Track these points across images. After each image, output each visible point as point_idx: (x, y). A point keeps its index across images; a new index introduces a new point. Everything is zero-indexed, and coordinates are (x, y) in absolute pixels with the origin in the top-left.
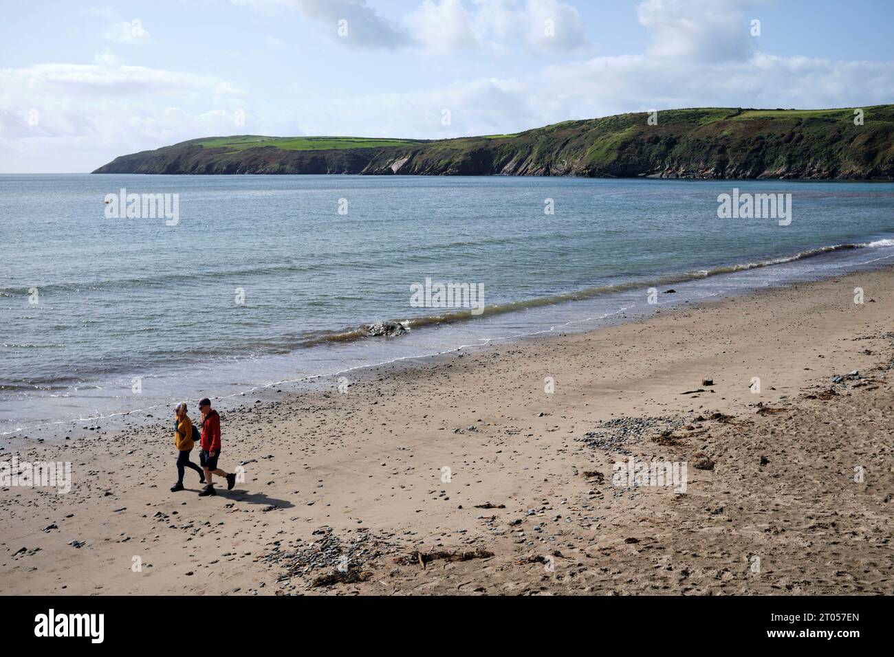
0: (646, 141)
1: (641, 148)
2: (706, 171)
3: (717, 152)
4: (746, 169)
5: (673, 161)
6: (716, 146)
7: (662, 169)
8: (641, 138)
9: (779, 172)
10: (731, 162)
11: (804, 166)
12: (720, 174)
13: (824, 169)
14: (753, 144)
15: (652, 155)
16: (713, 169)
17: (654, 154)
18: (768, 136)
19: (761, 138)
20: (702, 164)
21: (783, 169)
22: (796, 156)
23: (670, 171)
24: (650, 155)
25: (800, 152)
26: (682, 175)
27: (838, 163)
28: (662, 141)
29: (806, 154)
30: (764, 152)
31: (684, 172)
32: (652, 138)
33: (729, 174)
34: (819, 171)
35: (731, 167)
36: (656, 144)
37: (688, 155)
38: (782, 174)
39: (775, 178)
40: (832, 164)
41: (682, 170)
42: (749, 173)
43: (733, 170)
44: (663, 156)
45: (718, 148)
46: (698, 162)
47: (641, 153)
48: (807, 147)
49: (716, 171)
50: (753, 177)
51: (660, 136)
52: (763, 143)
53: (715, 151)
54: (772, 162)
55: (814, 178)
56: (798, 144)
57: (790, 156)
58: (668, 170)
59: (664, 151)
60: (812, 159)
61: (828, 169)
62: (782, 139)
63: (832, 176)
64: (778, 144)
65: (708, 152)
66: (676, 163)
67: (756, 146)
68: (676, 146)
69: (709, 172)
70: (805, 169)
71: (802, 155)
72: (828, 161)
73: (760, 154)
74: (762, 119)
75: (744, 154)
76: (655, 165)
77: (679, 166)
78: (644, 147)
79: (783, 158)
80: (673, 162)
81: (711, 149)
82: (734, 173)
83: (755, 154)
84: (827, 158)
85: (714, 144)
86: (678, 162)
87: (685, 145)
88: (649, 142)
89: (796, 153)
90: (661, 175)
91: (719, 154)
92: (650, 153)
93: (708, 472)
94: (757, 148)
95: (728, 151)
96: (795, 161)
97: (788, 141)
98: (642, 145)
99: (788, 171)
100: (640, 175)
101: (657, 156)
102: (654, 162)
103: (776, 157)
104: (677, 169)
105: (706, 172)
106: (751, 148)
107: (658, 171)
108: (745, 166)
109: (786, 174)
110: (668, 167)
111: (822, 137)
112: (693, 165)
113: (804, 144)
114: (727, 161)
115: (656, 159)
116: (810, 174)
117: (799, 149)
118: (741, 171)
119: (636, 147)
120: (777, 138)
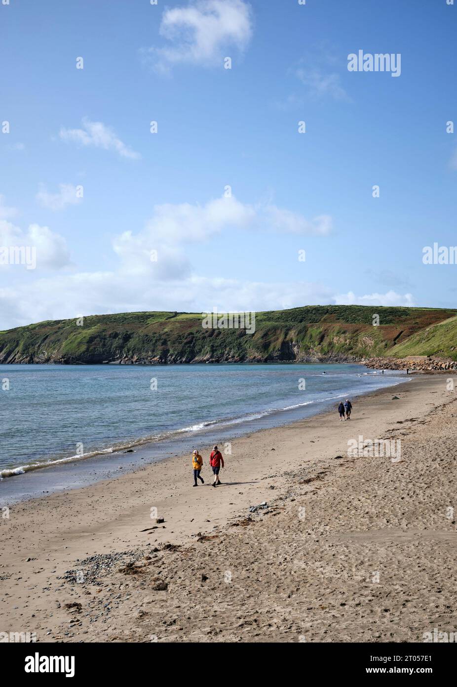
0: (108, 337)
1: (104, 342)
2: (153, 358)
3: (160, 344)
4: (182, 356)
5: (129, 350)
6: (160, 339)
7: (120, 357)
8: (104, 333)
9: (205, 358)
10: (171, 352)
11: (223, 354)
12: (163, 360)
13: (236, 355)
14: (186, 338)
15: (113, 347)
16: (159, 356)
17: (114, 346)
18: (197, 332)
19: (192, 333)
20: (150, 353)
21: (208, 356)
22: (217, 346)
23: (126, 359)
24: (111, 347)
25: (219, 343)
26: (136, 362)
27: (245, 351)
28: (120, 336)
29: (223, 345)
30: (194, 344)
31: (137, 359)
32: (112, 334)
33: (170, 360)
34: (233, 357)
35: (172, 355)
36: (116, 338)
37: (140, 346)
38: (208, 360)
39: (202, 362)
40: (241, 352)
41: (135, 358)
42: (184, 359)
43: (173, 358)
44: (121, 347)
45: (161, 341)
46: (147, 351)
47: (104, 345)
48: (224, 340)
49: (161, 358)
50: (188, 362)
51: (118, 332)
52: (193, 337)
53: (159, 343)
54: (200, 351)
55: (230, 362)
56: (217, 338)
57: (213, 346)
58: (125, 358)
59: (122, 344)
60: (228, 349)
61: (239, 355)
62: (207, 335)
63: (242, 360)
64: (204, 338)
65: (154, 344)
66: (130, 352)
67: (188, 340)
68: (130, 340)
69: (155, 359)
70: (223, 356)
71: (220, 345)
72: (239, 350)
73: (192, 345)
74: (192, 319)
75: (180, 345)
76: (115, 354)
77: (133, 355)
78: (106, 341)
79: (207, 348)
80: (128, 352)
81: (156, 342)
82: (174, 359)
83: (188, 345)
84: (238, 348)
85: (158, 338)
86: (132, 352)
87: (137, 339)
88: (110, 337)
89: (216, 345)
90: (120, 362)
91: (162, 345)
92: (112, 345)
93: (163, 592)
94: (189, 341)
95: (169, 343)
96: (216, 350)
97: (210, 336)
98: (105, 339)
99: (212, 357)
100: (104, 362)
101: (116, 347)
102: (115, 352)
103: (203, 347)
104: (132, 357)
105: (153, 359)
106: (185, 341)
107: (118, 359)
108: (181, 354)
109: (211, 360)
110: (125, 355)
111: (234, 333)
112: (144, 354)
113: (222, 338)
114: (168, 351)
115: (116, 350)
116: (227, 359)
117: (219, 341)
118: (179, 358)
119: (101, 341)
120: (203, 334)
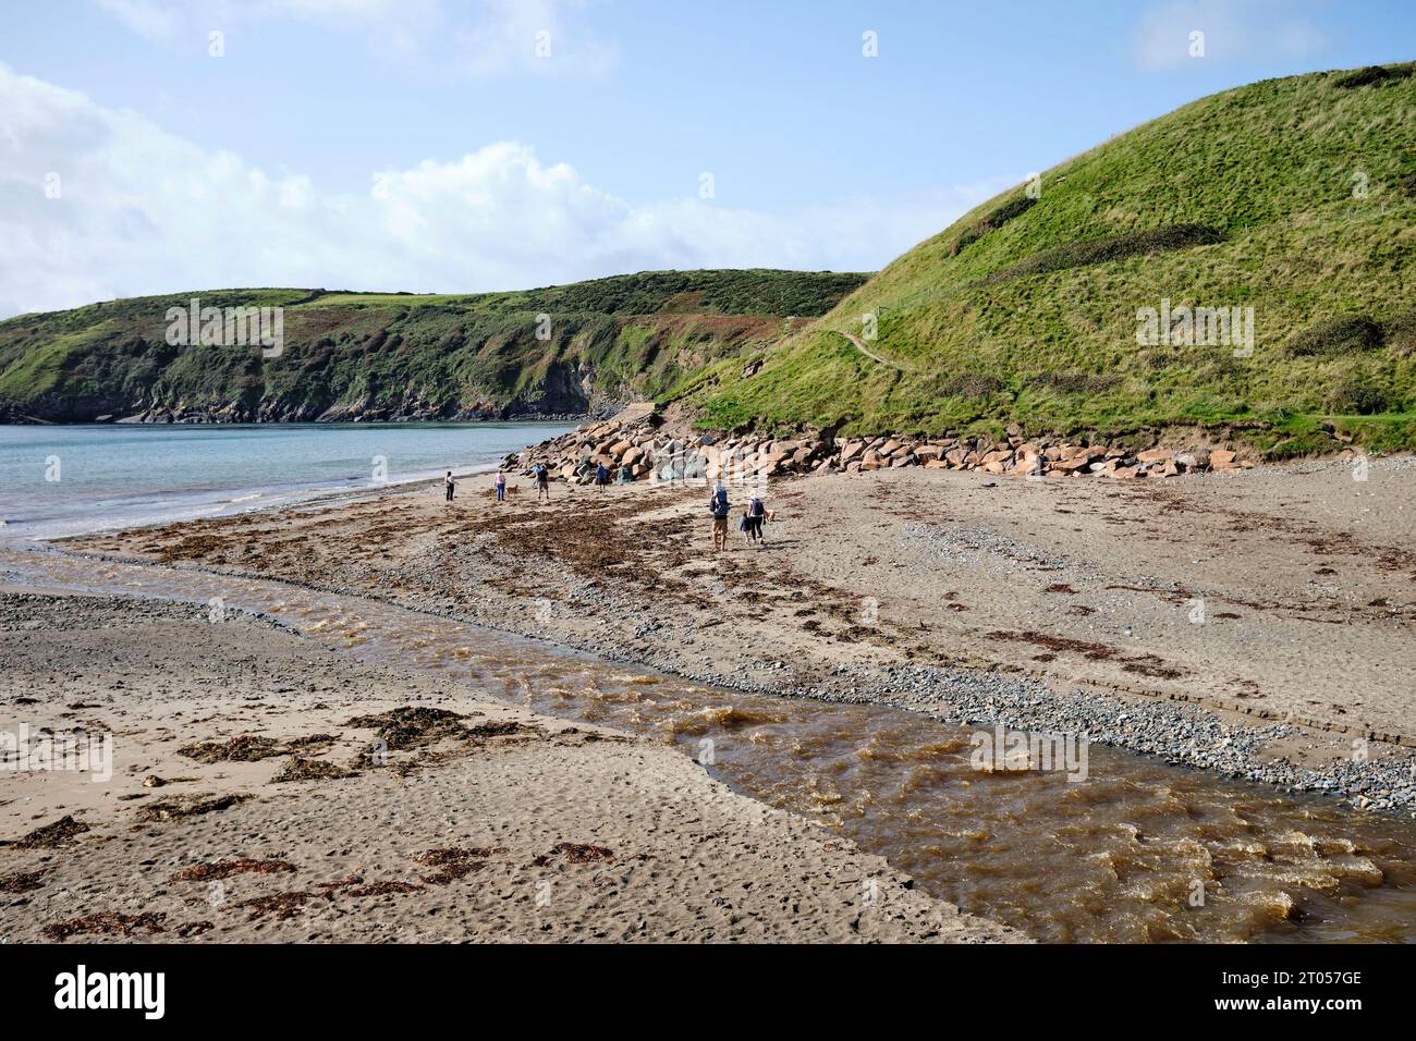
0: (118, 351)
1: (108, 365)
2: (222, 407)
3: (242, 371)
4: (295, 404)
5: (166, 388)
6: (242, 358)
7: (146, 406)
8: (110, 343)
9: (352, 409)
10: (268, 391)
11: (398, 396)
12: (247, 413)
13: (433, 400)
14: (313, 354)
15: (127, 378)
16: (234, 404)
17: (132, 375)
18: (342, 340)
19: (330, 343)
20: (214, 395)
21: (361, 402)
22: (385, 377)
23: (160, 410)
24: (123, 379)
25: (392, 368)
26: (181, 417)
27: (457, 391)
28: (149, 351)
29: (403, 373)
30: (331, 369)
31: (184, 411)
32: (132, 343)
33: (264, 413)
34: (425, 405)
35: (269, 400)
36: (139, 356)
37: (192, 377)
38: (358, 413)
39: (345, 419)
40: (447, 392)
41: (181, 406)
42: (300, 411)
43: (271, 406)
44: (148, 380)
45: (246, 363)
46: (208, 391)
47: (106, 374)
48: (406, 359)
49: (239, 408)
50: (309, 419)
51: (147, 340)
52: (331, 352)
53: (240, 369)
54: (344, 387)
55: (415, 419)
56: (391, 354)
57: (374, 376)
58: (156, 407)
59: (151, 371)
60: (412, 383)
61: (440, 400)
62: (365, 346)
63: (446, 413)
64: (357, 354)
65: (227, 371)
66: (170, 393)
67: (317, 359)
68: (176, 360)
69: (227, 409)
70: (400, 400)
71: (394, 374)
72: (440, 385)
73: (323, 373)
74: (344, 307)
75: (295, 373)
76: (132, 397)
77: (177, 399)
78: (114, 363)
79: (361, 382)
80: (165, 392)
81: (233, 365)
82: (273, 411)
83: (314, 374)
84: (438, 381)
85: (239, 355)
86: (175, 391)
87: (190, 358)
88: (124, 352)
89: (384, 371)
90: (143, 419)
91: (247, 374)
92: (125, 373)
94: (317, 363)
95: (265, 368)
96: (381, 387)
97: (374, 349)
98: (111, 357)
99: (369, 405)
100: (100, 418)
101: (136, 379)
102: (131, 393)
103: (351, 379)
104: (173, 405)
105: (222, 411)
106: (308, 362)
107: (138, 410)
108: (294, 396)
109: (366, 413)
110: (156, 401)
111: (434, 340)
112: (201, 396)
113: (401, 354)
114: (262, 388)
115: (135, 386)
116: (409, 411)
117: (392, 363)
118: (285, 409)
119: (98, 363)
120: (358, 343)
